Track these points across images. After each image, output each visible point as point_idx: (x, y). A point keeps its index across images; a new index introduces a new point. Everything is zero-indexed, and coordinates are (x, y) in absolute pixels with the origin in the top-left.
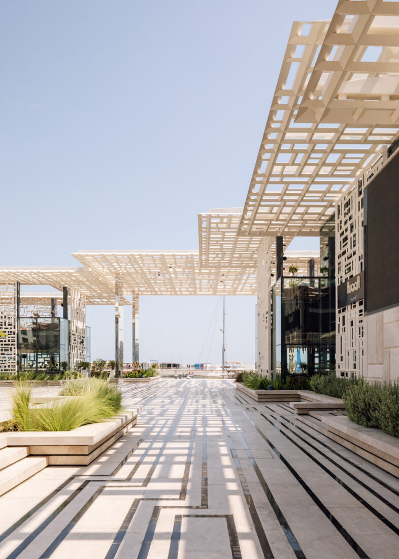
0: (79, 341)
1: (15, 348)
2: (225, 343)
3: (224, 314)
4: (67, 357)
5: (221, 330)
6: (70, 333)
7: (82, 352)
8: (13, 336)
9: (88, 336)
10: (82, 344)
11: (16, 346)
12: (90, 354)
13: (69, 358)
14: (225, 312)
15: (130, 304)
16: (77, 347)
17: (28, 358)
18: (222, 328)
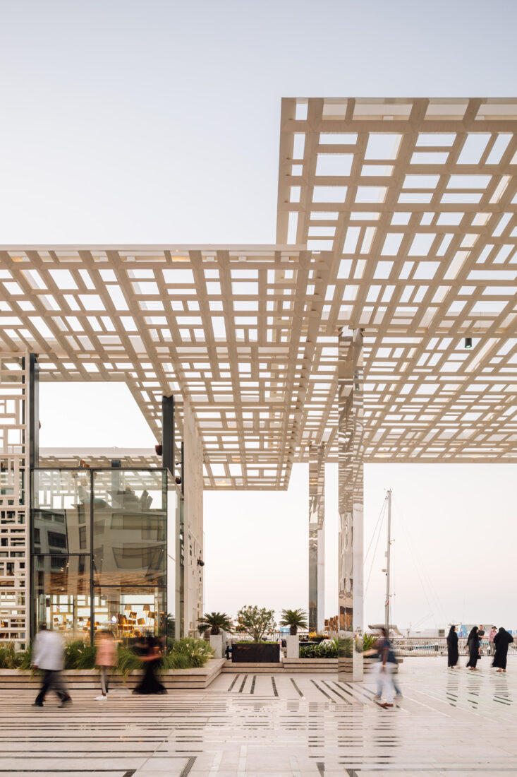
1: (22, 565)
2: (391, 593)
5: (384, 571)
8: (17, 525)
11: (26, 559)
18: (386, 568)
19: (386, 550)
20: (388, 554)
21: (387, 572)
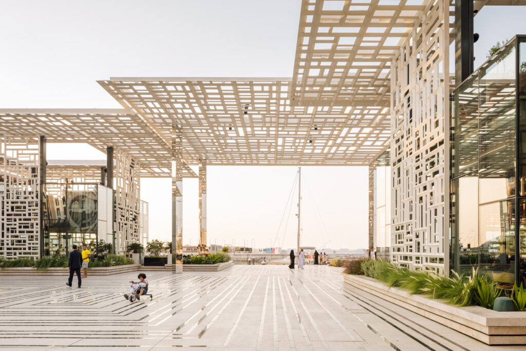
0: (131, 217)
2: (300, 229)
3: (300, 198)
4: (111, 237)
5: (297, 215)
6: (115, 207)
7: (135, 232)
8: (35, 208)
9: (145, 212)
10: (134, 222)
11: (39, 222)
12: (147, 235)
13: (114, 238)
14: (301, 196)
15: (197, 177)
16: (126, 224)
17: (74, 239)
18: (297, 213)
19: (298, 203)
20: (299, 205)
21: (298, 215)
